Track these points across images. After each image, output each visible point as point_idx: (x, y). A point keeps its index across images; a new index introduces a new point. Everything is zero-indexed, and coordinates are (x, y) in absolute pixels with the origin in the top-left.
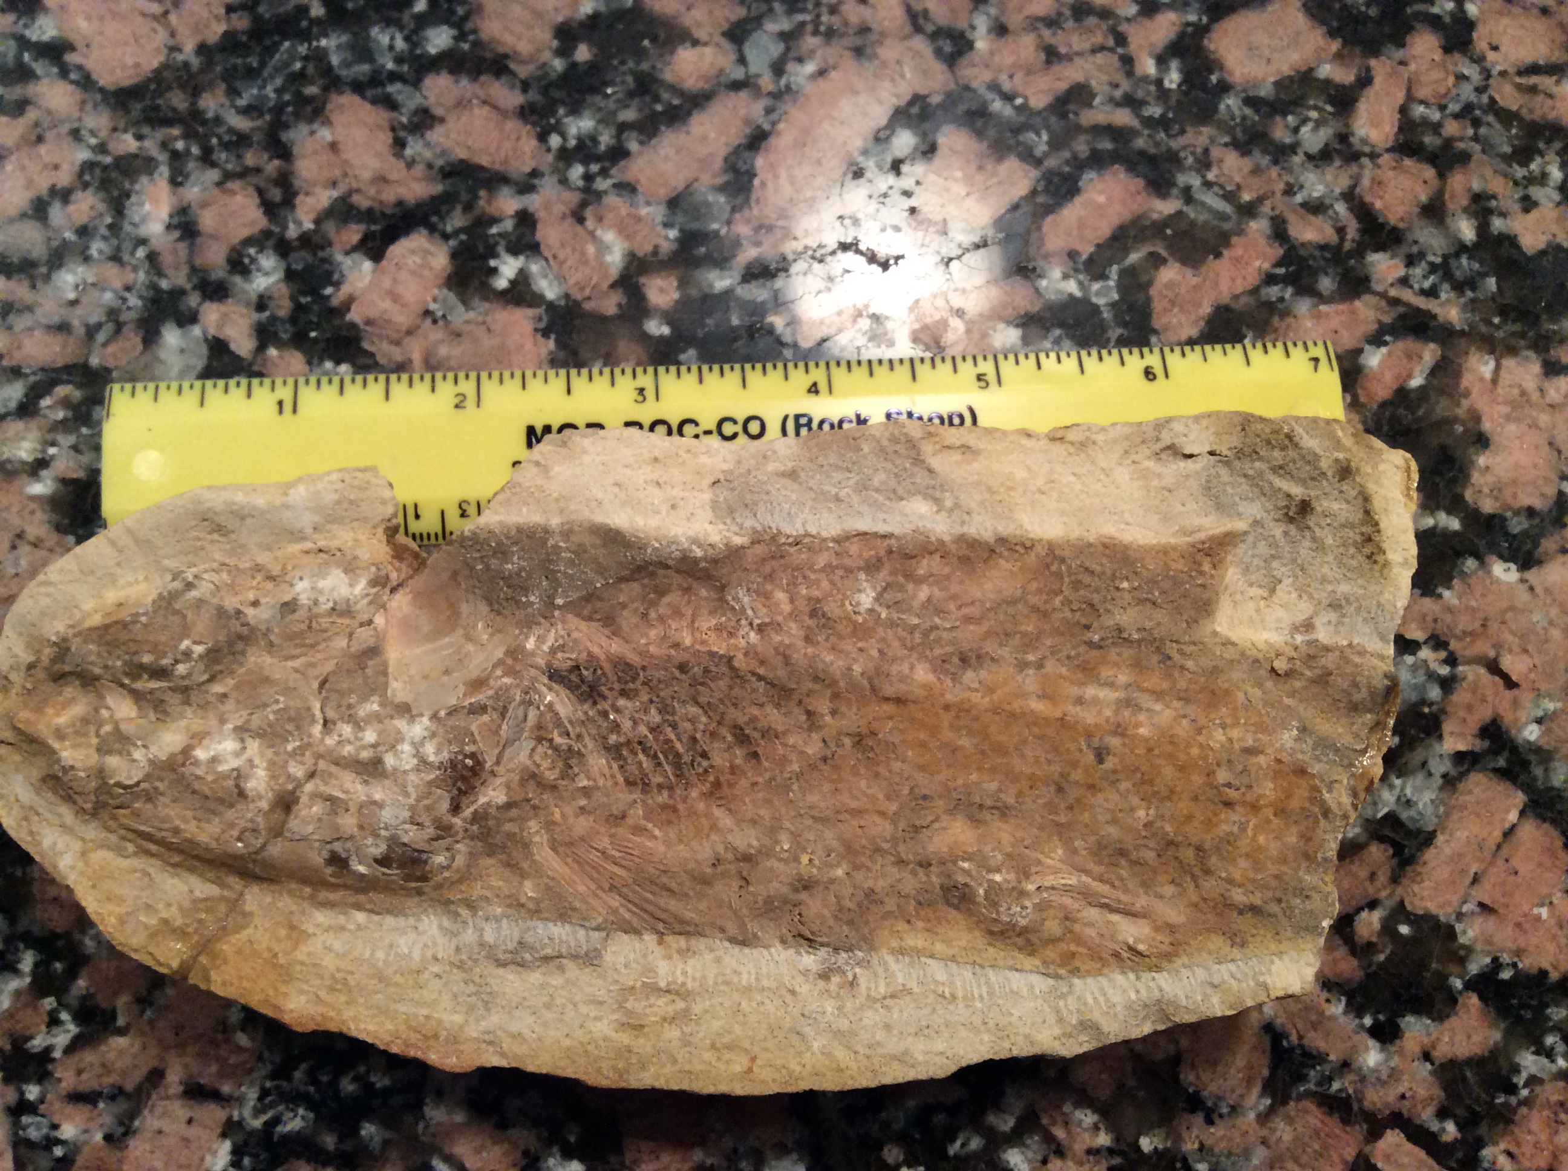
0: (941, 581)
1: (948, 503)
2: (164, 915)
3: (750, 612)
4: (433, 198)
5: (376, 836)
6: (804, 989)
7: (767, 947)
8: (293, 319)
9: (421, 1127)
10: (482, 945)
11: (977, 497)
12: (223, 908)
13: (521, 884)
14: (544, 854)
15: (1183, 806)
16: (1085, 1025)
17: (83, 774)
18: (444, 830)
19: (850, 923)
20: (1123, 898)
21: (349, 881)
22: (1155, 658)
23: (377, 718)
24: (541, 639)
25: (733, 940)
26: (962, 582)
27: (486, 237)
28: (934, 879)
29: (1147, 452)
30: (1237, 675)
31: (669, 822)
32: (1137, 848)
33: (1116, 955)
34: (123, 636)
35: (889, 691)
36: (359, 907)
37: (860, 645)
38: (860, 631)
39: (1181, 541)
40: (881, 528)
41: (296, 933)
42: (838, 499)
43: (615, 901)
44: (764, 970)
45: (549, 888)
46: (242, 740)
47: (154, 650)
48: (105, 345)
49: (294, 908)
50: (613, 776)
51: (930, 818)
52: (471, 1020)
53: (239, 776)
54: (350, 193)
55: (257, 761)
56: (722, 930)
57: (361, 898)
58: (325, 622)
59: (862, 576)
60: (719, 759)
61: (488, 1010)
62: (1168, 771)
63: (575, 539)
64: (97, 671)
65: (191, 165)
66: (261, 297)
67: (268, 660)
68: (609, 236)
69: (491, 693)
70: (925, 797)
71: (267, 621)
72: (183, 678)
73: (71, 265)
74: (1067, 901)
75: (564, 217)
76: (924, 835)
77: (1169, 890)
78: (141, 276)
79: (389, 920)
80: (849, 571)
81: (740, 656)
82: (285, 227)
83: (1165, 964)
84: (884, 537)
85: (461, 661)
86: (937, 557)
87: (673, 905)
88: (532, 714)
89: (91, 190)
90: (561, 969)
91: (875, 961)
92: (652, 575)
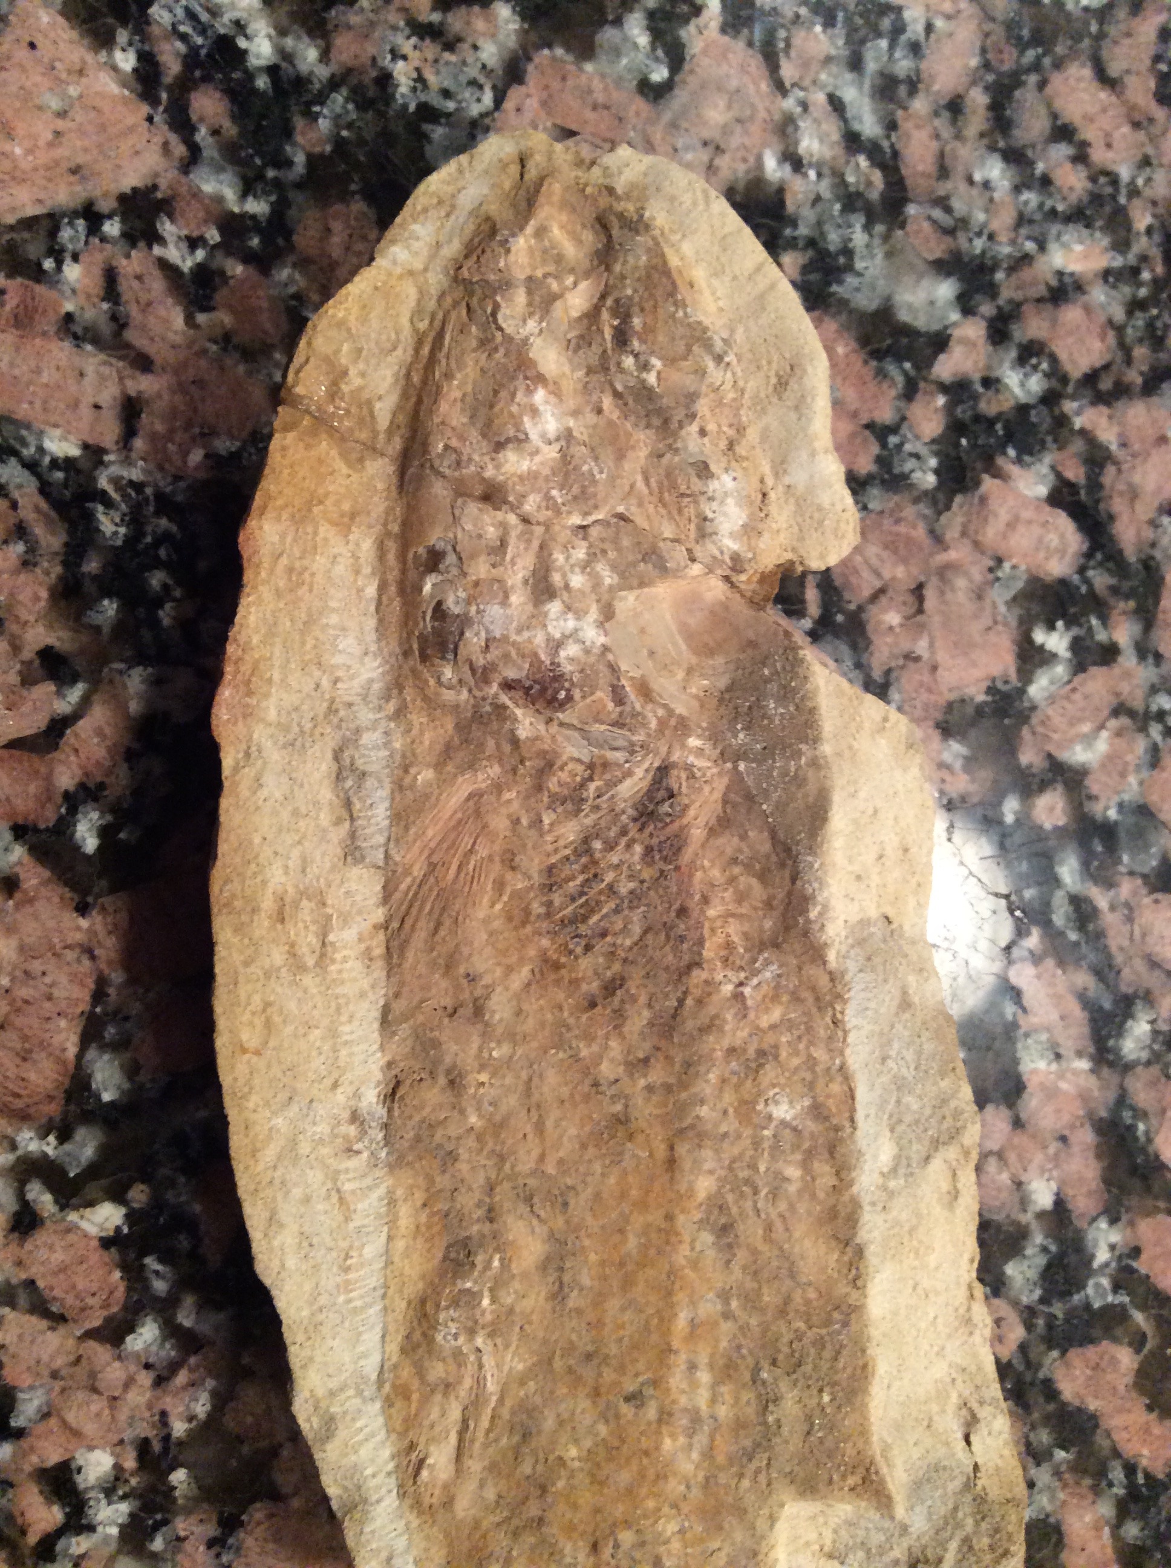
0: (808, 1188)
1: (892, 1184)
2: (352, 372)
3: (755, 981)
4: (1120, 552)
5: (469, 602)
6: (340, 1097)
7: (382, 1048)
8: (978, 418)
9: (121, 666)
10: (358, 731)
11: (904, 1216)
12: (364, 435)
13: (428, 766)
14: (464, 787)
15: (586, 1498)
16: (330, 1424)
17: (502, 264)
18: (483, 675)
19: (418, 1139)
20: (477, 1445)
21: (412, 574)
22: (748, 1443)
23: (597, 584)
24: (700, 752)
25: (386, 1010)
26: (809, 1213)
27: (1085, 613)
28: (475, 1228)
29: (967, 1393)
30: (739, 1536)
31: (510, 919)
32: (534, 1452)
33: (412, 1446)
34: (659, 293)
35: (682, 1149)
36: (382, 588)
37: (731, 1110)
38: (746, 1109)
39: (876, 1449)
40: (860, 1116)
41: (346, 522)
42: (884, 1059)
43: (418, 871)
44: (355, 1049)
45: (427, 796)
46: (558, 439)
47: (649, 330)
48: (929, 218)
49: (374, 515)
50: (556, 851)
51: (542, 1214)
52: (271, 730)
53: (519, 441)
54: (1117, 463)
55: (538, 459)
56: (397, 995)
57: (393, 589)
58: (691, 511)
59: (807, 1102)
60: (586, 964)
61: (284, 747)
62: (624, 1477)
63: (811, 774)
64: (617, 268)
65: (1127, 290)
66: (998, 381)
67: (643, 453)
68: (1102, 744)
69: (638, 707)
70: (565, 1204)
71: (686, 448)
72: (619, 364)
73: (1009, 174)
74: (468, 1382)
75: (1117, 694)
76: (523, 1209)
77: (490, 1494)
78: (1006, 250)
79: (371, 623)
80: (811, 1086)
81: (704, 975)
82: (1073, 397)
83: (408, 1502)
84: (852, 1120)
85: (665, 667)
86: (833, 1181)
87: (419, 938)
88: (619, 756)
89: (1089, 185)
90: (338, 822)
91: (379, 1173)
92: (782, 865)
